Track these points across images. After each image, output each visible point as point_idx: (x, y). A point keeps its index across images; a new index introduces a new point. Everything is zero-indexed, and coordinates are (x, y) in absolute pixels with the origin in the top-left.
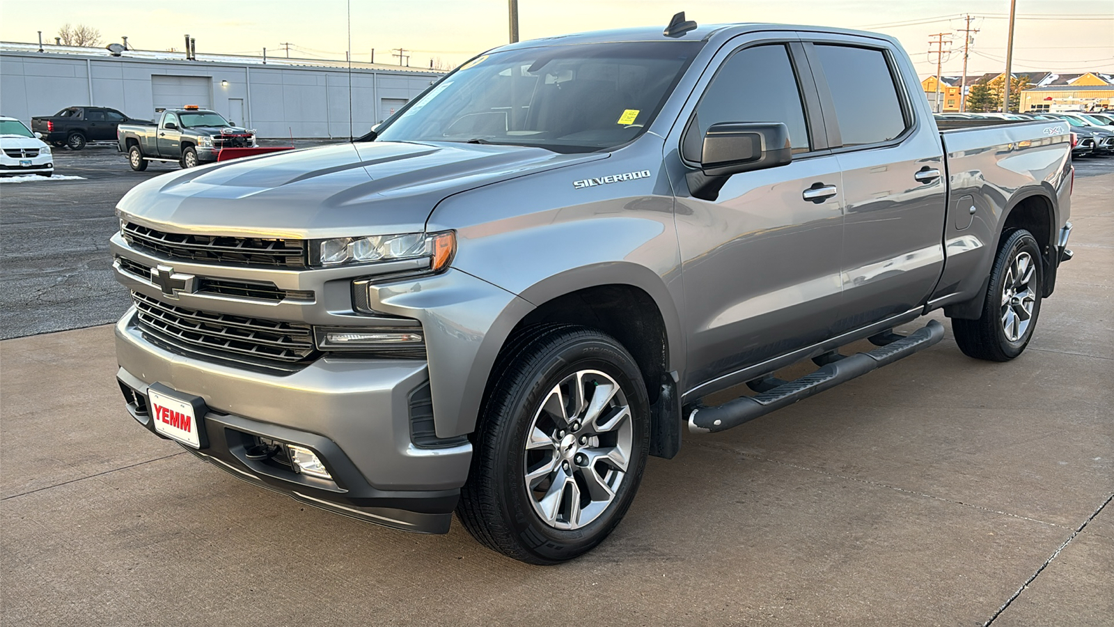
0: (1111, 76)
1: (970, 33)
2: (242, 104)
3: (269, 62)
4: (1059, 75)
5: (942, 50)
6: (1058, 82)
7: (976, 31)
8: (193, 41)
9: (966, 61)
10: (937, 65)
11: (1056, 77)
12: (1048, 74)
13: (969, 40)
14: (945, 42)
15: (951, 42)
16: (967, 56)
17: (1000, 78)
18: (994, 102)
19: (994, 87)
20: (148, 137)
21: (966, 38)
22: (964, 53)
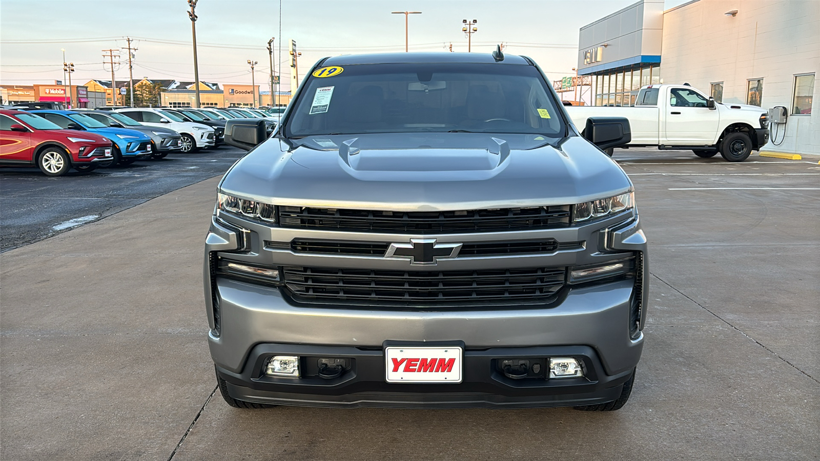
0: (212, 84)
1: (131, 51)
4: (180, 82)
5: (113, 62)
6: (180, 87)
7: (135, 50)
9: (131, 71)
10: (111, 72)
11: (178, 84)
12: (173, 81)
13: (132, 56)
14: (115, 56)
15: (119, 56)
16: (131, 67)
17: (142, 83)
18: (140, 100)
19: (139, 89)
21: (129, 54)
22: (129, 64)
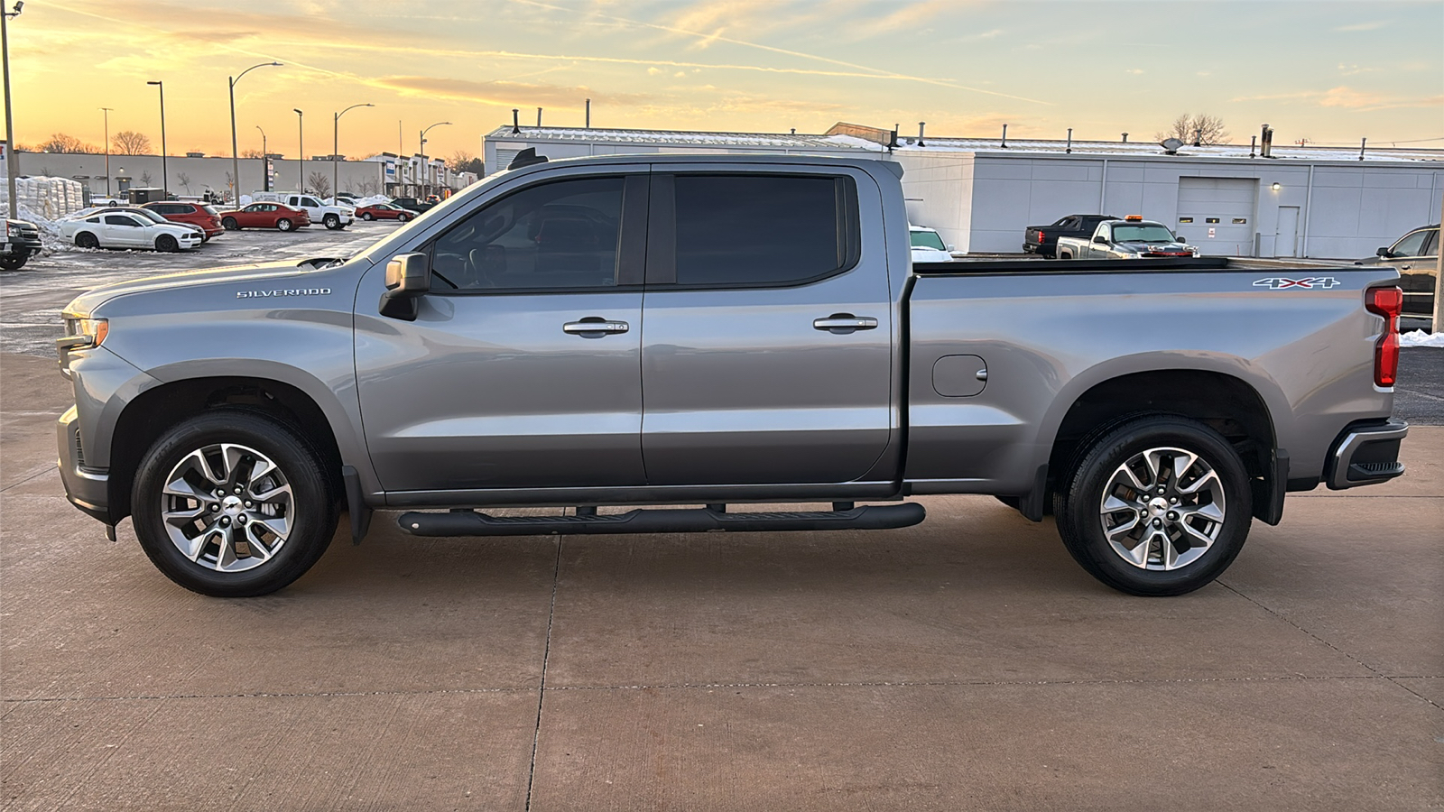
2: (1298, 214)
3: (1369, 157)
8: (1271, 132)
20: (1082, 247)
